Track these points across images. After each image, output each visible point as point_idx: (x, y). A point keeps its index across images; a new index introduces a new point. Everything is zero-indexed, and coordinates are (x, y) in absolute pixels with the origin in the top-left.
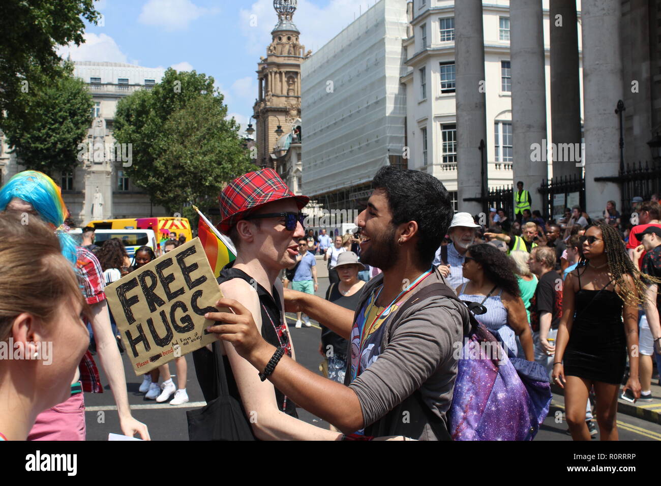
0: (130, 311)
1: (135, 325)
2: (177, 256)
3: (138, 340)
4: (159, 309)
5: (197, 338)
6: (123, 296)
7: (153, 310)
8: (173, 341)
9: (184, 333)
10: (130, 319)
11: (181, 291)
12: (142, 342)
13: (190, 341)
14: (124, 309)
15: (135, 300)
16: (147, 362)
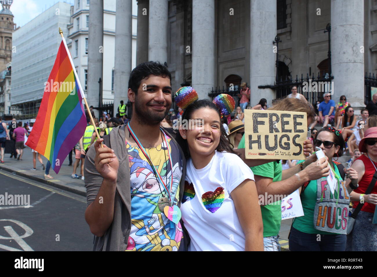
0: (257, 127)
1: (257, 134)
2: (294, 115)
3: (255, 142)
4: (275, 133)
5: (288, 155)
6: (256, 118)
7: (271, 132)
8: (276, 150)
9: (284, 149)
10: (255, 130)
11: (290, 131)
12: (257, 144)
13: (285, 154)
14: (254, 124)
15: (262, 123)
16: (256, 154)
